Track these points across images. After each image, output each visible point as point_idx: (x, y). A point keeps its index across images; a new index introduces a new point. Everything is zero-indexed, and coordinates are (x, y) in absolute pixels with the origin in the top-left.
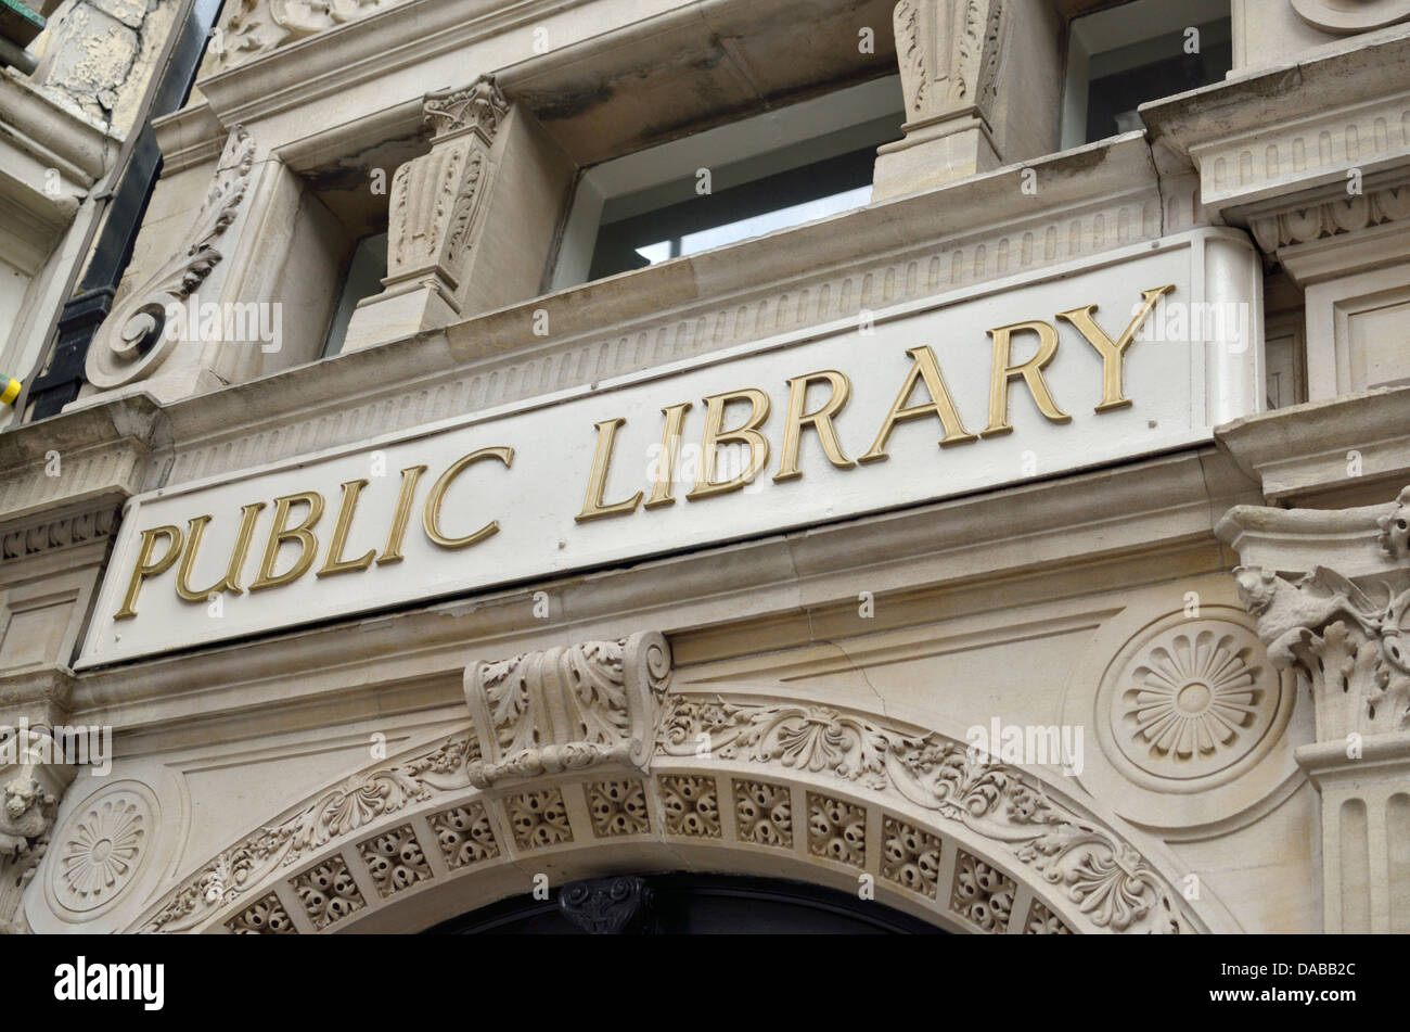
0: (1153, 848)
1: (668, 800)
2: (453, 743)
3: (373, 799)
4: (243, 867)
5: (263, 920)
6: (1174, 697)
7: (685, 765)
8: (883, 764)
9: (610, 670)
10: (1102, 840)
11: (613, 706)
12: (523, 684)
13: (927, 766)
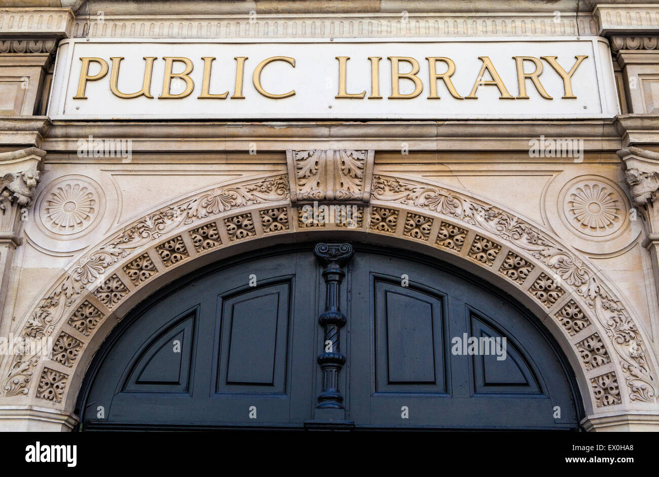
0: (585, 258)
1: (373, 216)
2: (267, 180)
3: (227, 200)
4: (161, 223)
5: (173, 247)
6: (587, 207)
7: (383, 204)
8: (473, 214)
9: (359, 164)
10: (566, 254)
11: (356, 177)
12: (317, 163)
13: (492, 218)
